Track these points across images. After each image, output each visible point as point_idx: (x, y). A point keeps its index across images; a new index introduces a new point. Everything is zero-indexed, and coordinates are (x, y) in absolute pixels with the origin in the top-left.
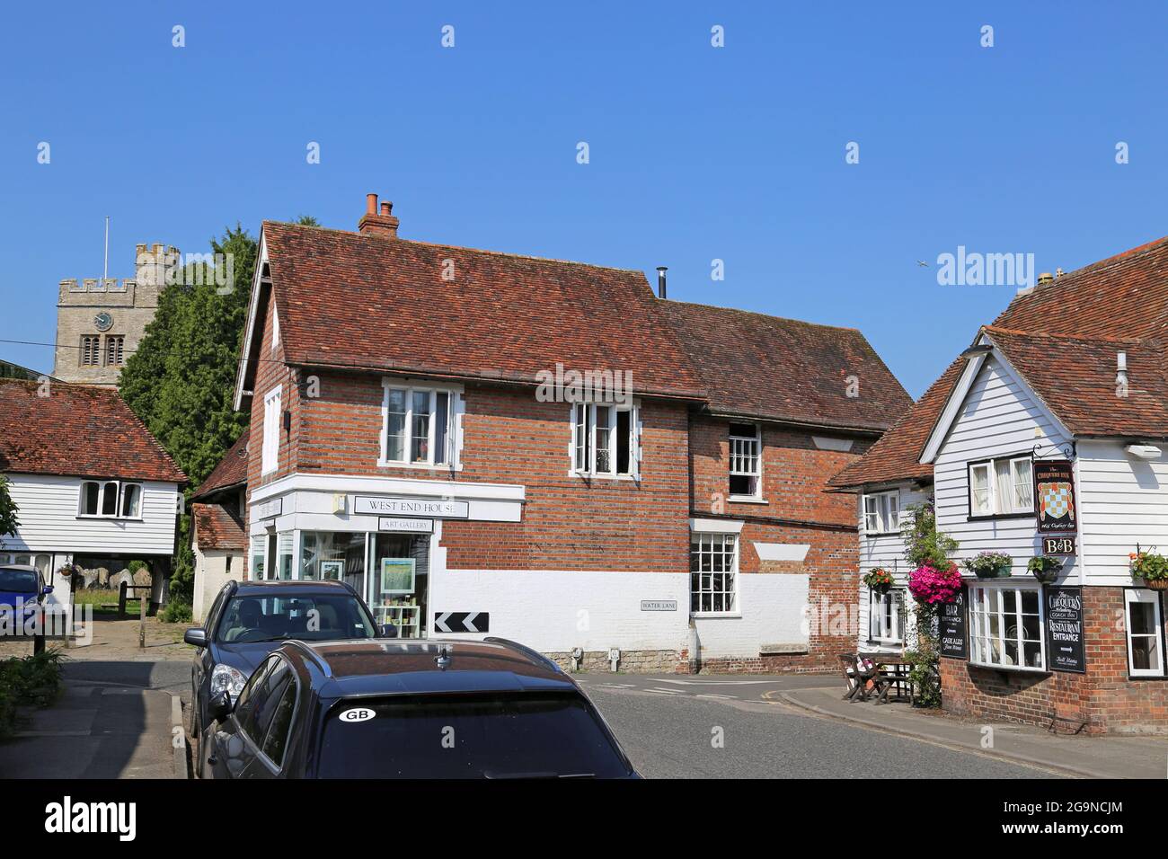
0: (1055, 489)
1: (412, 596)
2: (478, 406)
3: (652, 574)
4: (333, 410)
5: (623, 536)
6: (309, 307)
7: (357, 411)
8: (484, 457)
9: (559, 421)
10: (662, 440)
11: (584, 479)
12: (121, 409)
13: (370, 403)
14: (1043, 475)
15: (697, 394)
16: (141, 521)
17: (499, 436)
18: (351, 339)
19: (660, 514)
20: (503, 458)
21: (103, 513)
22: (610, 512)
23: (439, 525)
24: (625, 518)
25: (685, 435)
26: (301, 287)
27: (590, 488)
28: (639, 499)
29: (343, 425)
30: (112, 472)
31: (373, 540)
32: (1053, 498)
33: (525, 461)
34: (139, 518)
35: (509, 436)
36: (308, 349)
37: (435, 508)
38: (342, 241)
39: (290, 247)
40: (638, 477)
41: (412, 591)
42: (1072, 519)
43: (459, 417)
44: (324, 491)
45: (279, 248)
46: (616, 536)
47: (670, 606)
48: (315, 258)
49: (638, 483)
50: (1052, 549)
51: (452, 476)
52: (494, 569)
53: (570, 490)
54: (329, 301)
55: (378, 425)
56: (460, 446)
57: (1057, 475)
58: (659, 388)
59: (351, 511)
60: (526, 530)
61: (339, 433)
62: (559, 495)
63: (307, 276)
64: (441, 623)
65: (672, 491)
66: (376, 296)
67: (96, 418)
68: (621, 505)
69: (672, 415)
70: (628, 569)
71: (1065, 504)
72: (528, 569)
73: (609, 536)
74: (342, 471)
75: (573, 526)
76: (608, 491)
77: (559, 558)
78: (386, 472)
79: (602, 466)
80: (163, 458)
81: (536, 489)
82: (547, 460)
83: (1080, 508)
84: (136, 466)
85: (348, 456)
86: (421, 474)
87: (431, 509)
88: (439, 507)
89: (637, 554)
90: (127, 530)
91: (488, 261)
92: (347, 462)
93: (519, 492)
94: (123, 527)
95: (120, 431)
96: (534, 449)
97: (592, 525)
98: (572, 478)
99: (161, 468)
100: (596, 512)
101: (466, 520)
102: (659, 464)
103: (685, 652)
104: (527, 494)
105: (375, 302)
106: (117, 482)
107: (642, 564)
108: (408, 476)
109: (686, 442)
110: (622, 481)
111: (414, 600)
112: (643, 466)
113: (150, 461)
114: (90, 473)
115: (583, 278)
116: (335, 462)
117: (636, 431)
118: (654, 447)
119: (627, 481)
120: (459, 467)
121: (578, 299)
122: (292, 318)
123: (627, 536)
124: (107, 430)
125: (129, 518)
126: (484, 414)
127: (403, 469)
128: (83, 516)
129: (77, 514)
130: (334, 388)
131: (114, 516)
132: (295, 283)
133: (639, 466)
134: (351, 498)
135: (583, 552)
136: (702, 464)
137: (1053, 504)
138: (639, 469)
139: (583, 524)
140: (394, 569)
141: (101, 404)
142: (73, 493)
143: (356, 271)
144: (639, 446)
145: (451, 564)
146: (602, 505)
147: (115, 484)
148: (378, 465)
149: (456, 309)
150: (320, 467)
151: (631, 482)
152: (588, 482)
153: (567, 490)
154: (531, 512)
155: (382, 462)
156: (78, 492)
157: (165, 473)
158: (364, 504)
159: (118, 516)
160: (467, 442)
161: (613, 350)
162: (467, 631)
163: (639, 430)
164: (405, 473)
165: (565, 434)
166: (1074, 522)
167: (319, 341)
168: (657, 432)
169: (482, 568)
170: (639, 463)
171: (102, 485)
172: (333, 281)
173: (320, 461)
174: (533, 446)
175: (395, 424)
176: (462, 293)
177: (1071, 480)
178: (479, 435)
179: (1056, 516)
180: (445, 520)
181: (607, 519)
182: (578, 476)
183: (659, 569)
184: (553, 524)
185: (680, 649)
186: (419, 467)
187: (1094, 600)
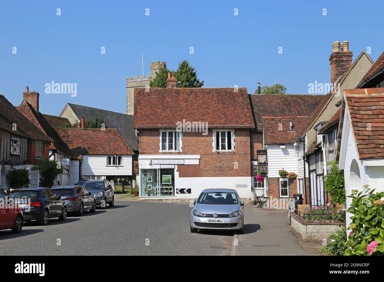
0: (262, 156)
1: (171, 185)
2: (186, 134)
3: (239, 177)
4: (147, 139)
5: (230, 167)
6: (142, 112)
7: (153, 138)
8: (188, 148)
9: (209, 137)
10: (242, 140)
11: (217, 152)
12: (117, 135)
13: (156, 136)
14: (259, 153)
15: (250, 126)
16: (123, 166)
17: (192, 142)
18: (152, 120)
19: (241, 160)
20: (193, 148)
21: (113, 164)
22: (226, 161)
23: (176, 166)
24: (230, 162)
25: (249, 138)
26: (141, 106)
27: (219, 154)
28: (234, 157)
29: (150, 142)
30: (114, 153)
31: (159, 171)
32: (261, 158)
33: (200, 148)
34: (122, 165)
35: (195, 142)
36: (140, 124)
37: (175, 162)
38: (154, 91)
39: (140, 95)
40: (234, 151)
41: (171, 183)
42: (266, 163)
43: (181, 138)
44: (146, 159)
45: (137, 96)
46: (228, 167)
47: (245, 186)
48: (146, 97)
49: (234, 152)
50: (261, 170)
51: (179, 153)
52: (192, 177)
53: (213, 155)
54: (148, 110)
55: (159, 141)
56: (181, 145)
57: (263, 153)
58: (239, 125)
59: (153, 164)
60: (201, 166)
61: (149, 144)
62: (210, 157)
63: (143, 103)
64: (178, 191)
65: (245, 154)
66: (161, 107)
67: (110, 138)
68: (229, 159)
69: (245, 132)
70: (231, 176)
71: (265, 160)
72: (202, 177)
73: (225, 167)
74: (150, 154)
75: (215, 165)
76: (225, 155)
77: (210, 174)
78: (161, 153)
79: (223, 148)
80: (128, 148)
81: (203, 155)
82: (206, 148)
83: (268, 161)
84: (120, 151)
85: (152, 150)
86: (171, 153)
87: (174, 162)
88: (176, 162)
89: (234, 172)
90: (119, 169)
91: (196, 91)
92: (151, 151)
93: (198, 157)
94: (118, 168)
95: (117, 141)
96: (202, 145)
97: (220, 164)
98: (214, 152)
99: (127, 151)
100: (221, 161)
101: (184, 165)
102: (240, 146)
103: (250, 199)
104: (201, 157)
105: (160, 108)
106: (115, 156)
107: (236, 174)
108: (167, 154)
109: (249, 140)
110: (229, 152)
111: (172, 186)
112: (235, 147)
113: (124, 149)
114: (109, 154)
115: (225, 93)
116: (149, 152)
117: (233, 138)
118: (239, 142)
119: (230, 152)
120: (181, 151)
121: (221, 100)
122: (137, 115)
123: (231, 167)
124: (113, 141)
125: (120, 165)
126: (188, 137)
127: (166, 152)
128: (108, 165)
129: (106, 165)
130: (147, 133)
131: (115, 165)
132: (140, 105)
133: (234, 147)
134: (153, 160)
135: (218, 172)
136: (256, 145)
137: (262, 160)
138: (234, 148)
139: (217, 164)
140: (166, 178)
141: (112, 134)
142: (104, 159)
143: (156, 100)
144: (234, 142)
145: (180, 176)
146: (223, 159)
147: (115, 157)
148: (160, 152)
149: (183, 108)
150: (145, 153)
151: (232, 152)
152: (219, 153)
153: (212, 155)
154: (201, 162)
155: (160, 151)
156: (106, 159)
157: (128, 152)
158: (156, 162)
159: (117, 165)
160: (183, 144)
161: (228, 115)
162: (185, 193)
163: (234, 137)
164: (167, 153)
165: (211, 140)
166: (267, 163)
167: (143, 121)
168: (240, 138)
169: (188, 177)
170: (234, 146)
171: (112, 157)
172: (150, 103)
173: (144, 152)
174: (202, 144)
175: (164, 141)
176: (186, 102)
177: (266, 154)
178: (186, 142)
179: (262, 162)
180: (178, 165)
181: (225, 162)
182: (216, 151)
183: (241, 176)
184: (208, 164)
185: (248, 198)
186: (170, 152)
187: (271, 181)
